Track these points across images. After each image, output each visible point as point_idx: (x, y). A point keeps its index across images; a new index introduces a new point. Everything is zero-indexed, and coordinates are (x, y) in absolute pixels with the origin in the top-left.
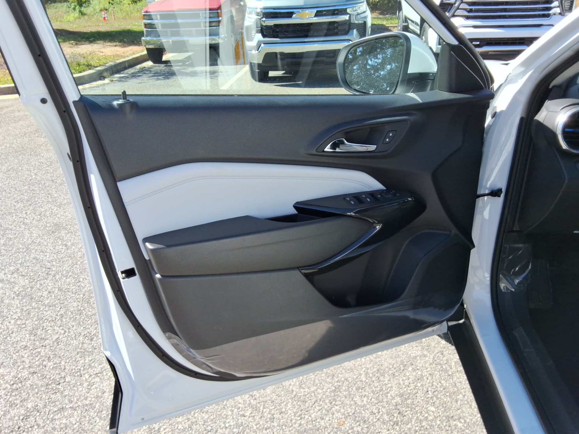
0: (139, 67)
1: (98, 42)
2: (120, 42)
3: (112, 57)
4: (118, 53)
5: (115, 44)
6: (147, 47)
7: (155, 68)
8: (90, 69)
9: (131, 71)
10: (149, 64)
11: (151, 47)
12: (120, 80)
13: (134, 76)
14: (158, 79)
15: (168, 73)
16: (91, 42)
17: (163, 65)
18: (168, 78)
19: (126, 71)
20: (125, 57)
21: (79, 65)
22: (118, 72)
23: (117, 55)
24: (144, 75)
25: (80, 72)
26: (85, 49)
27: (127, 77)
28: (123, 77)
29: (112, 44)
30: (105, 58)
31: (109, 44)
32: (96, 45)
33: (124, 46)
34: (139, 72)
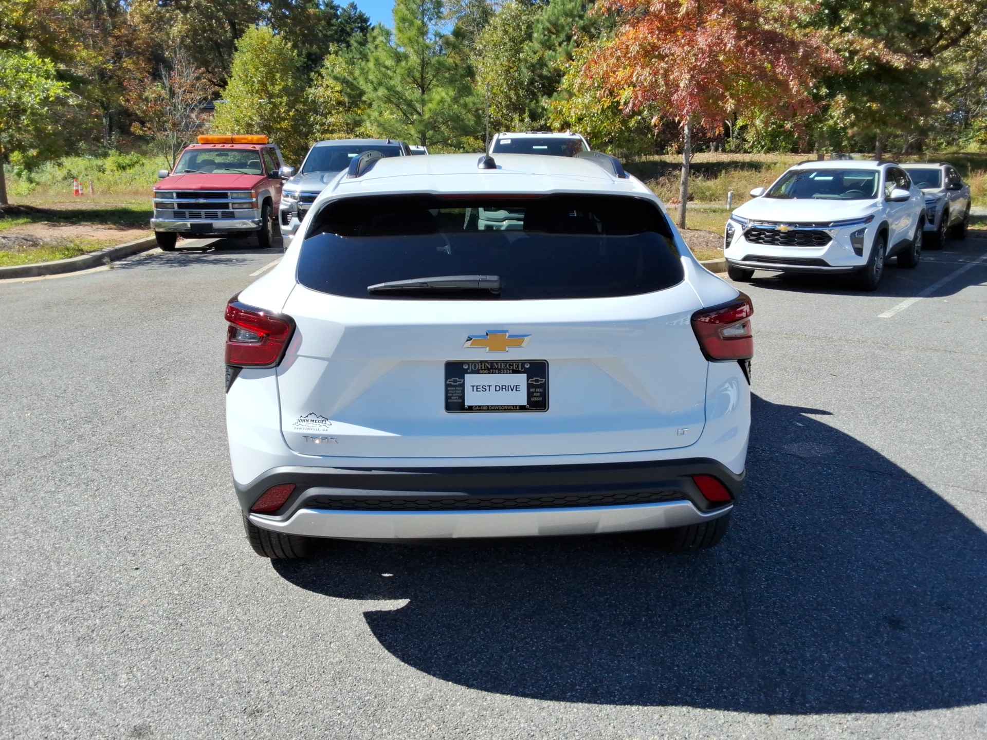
0: (144, 254)
1: (82, 223)
2: (114, 224)
3: (108, 242)
4: (115, 238)
5: (107, 226)
6: (157, 230)
7: (167, 256)
8: (83, 254)
9: (135, 258)
10: (158, 251)
11: (161, 230)
12: (123, 267)
13: (140, 263)
14: (172, 266)
15: (184, 260)
16: (73, 223)
17: (177, 253)
18: (185, 266)
19: (129, 258)
20: (125, 243)
21: (68, 249)
22: (119, 259)
23: (115, 241)
24: (154, 263)
25: (71, 257)
26: (68, 231)
27: (131, 265)
28: (126, 264)
29: (103, 227)
30: (98, 243)
31: (100, 226)
32: (81, 227)
33: (122, 230)
34: (146, 259)
